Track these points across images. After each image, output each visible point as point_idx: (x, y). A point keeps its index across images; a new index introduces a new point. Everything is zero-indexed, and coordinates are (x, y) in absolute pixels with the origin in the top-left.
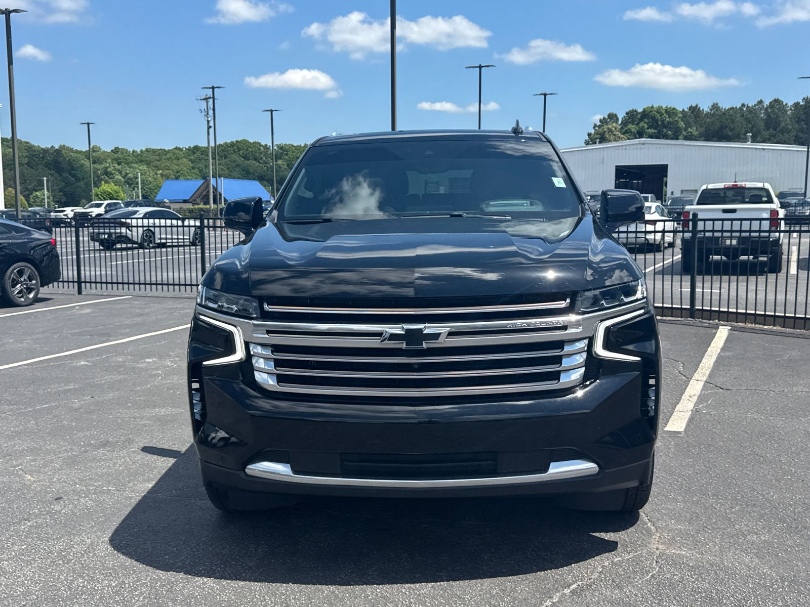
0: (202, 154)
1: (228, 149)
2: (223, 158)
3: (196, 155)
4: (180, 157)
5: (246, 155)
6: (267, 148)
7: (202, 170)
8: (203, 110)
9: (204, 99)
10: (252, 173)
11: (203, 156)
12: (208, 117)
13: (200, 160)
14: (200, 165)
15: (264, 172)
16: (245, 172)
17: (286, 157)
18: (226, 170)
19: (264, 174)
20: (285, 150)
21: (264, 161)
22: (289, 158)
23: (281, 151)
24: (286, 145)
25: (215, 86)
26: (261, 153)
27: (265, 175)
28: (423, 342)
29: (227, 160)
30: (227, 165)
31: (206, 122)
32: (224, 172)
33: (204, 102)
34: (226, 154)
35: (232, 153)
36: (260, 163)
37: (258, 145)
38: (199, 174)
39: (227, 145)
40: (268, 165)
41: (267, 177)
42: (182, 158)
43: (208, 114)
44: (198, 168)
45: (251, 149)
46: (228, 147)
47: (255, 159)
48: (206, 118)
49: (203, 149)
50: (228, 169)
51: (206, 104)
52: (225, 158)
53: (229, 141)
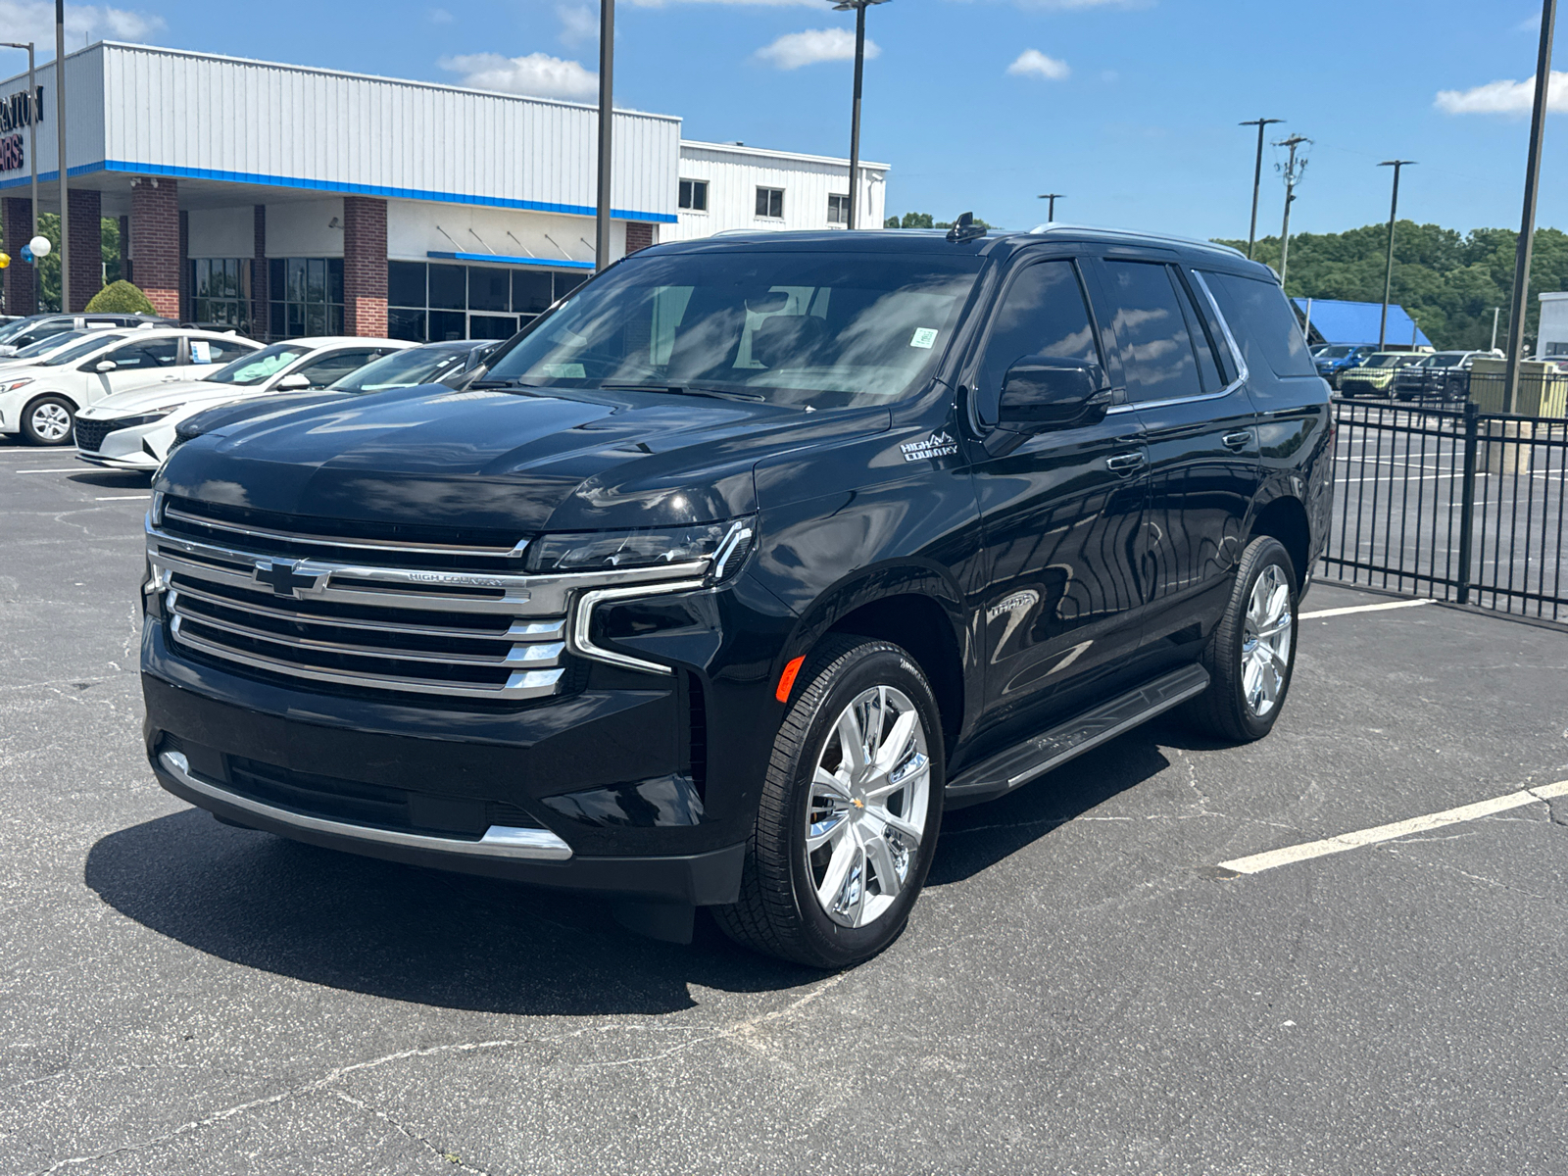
0: (1314, 251)
1: (1369, 239)
2: (1356, 259)
3: (1301, 253)
4: (1269, 256)
5: (1405, 253)
6: (1452, 238)
7: (1309, 282)
8: (1282, 164)
9: (1287, 144)
10: (1411, 290)
11: (1315, 254)
12: (1290, 179)
13: (1308, 262)
14: (1304, 272)
15: (1438, 287)
16: (1396, 288)
17: (1491, 257)
18: (1358, 282)
19: (1437, 291)
20: (1492, 243)
21: (1442, 264)
22: (1499, 258)
23: (1481, 244)
24: (1494, 231)
25: (1266, 119)
26: (1439, 249)
27: (1439, 295)
28: (294, 589)
29: (1363, 262)
30: (1363, 271)
31: (1286, 189)
32: (1352, 287)
33: (1287, 149)
34: (1361, 249)
35: (1376, 249)
36: (1434, 268)
37: (1432, 232)
38: (1300, 289)
39: (1366, 233)
40: (1447, 273)
41: (1442, 298)
42: (1272, 258)
43: (1291, 173)
44: (1301, 278)
45: (1416, 241)
46: (1370, 236)
47: (1423, 261)
48: (1286, 181)
49: (1315, 241)
50: (1362, 280)
51: (1289, 152)
52: (1360, 258)
53: (1372, 225)
